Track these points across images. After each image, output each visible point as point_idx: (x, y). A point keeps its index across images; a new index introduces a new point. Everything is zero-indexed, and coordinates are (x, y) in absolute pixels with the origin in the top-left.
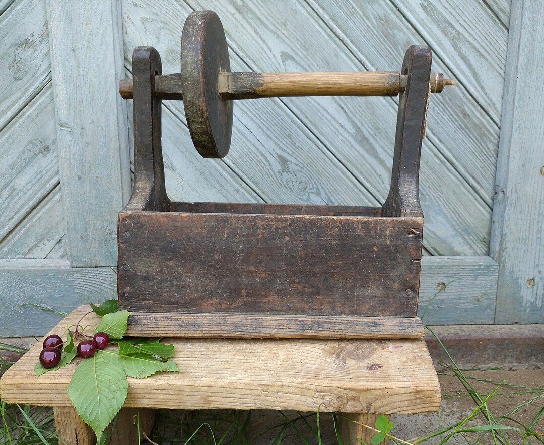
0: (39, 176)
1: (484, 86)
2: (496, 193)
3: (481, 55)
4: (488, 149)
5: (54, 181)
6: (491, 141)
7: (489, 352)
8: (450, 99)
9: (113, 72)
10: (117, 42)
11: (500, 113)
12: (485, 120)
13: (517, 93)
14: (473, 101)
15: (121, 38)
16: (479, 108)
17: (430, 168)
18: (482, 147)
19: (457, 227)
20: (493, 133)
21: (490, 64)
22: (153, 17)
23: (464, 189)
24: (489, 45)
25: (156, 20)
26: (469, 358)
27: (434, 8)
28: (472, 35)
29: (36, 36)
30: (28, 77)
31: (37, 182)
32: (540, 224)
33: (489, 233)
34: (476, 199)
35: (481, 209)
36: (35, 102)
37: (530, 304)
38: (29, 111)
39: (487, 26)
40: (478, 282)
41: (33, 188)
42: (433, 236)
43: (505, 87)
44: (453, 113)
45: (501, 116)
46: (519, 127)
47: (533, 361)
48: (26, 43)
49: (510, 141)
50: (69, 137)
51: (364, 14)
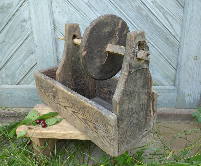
0: (31, 61)
1: (174, 29)
2: (178, 65)
3: (173, 18)
4: (175, 50)
5: (35, 62)
6: (177, 47)
7: (172, 118)
8: (162, 34)
9: (50, 29)
10: (51, 20)
11: (180, 38)
12: (175, 40)
13: (186, 31)
14: (170, 34)
15: (52, 18)
16: (172, 36)
17: (154, 57)
18: (173, 49)
19: (164, 76)
20: (178, 45)
21: (177, 21)
22: (62, 10)
23: (167, 64)
24: (176, 14)
25: (63, 12)
26: (165, 119)
27: (156, 2)
28: (170, 11)
29: (27, 18)
30: (26, 31)
31: (30, 63)
32: (193, 76)
33: (175, 78)
34: (171, 67)
35: (173, 70)
36: (28, 39)
37: (188, 102)
38: (27, 41)
39: (176, 8)
40: (170, 95)
41: (30, 64)
42: (155, 79)
43: (182, 29)
44: (163, 38)
45: (180, 39)
46: (186, 43)
47: (187, 121)
48: (24, 21)
49: (183, 48)
50: (38, 50)
51: (131, 6)
